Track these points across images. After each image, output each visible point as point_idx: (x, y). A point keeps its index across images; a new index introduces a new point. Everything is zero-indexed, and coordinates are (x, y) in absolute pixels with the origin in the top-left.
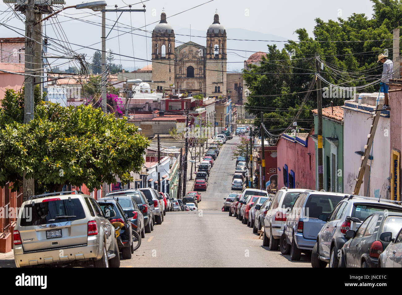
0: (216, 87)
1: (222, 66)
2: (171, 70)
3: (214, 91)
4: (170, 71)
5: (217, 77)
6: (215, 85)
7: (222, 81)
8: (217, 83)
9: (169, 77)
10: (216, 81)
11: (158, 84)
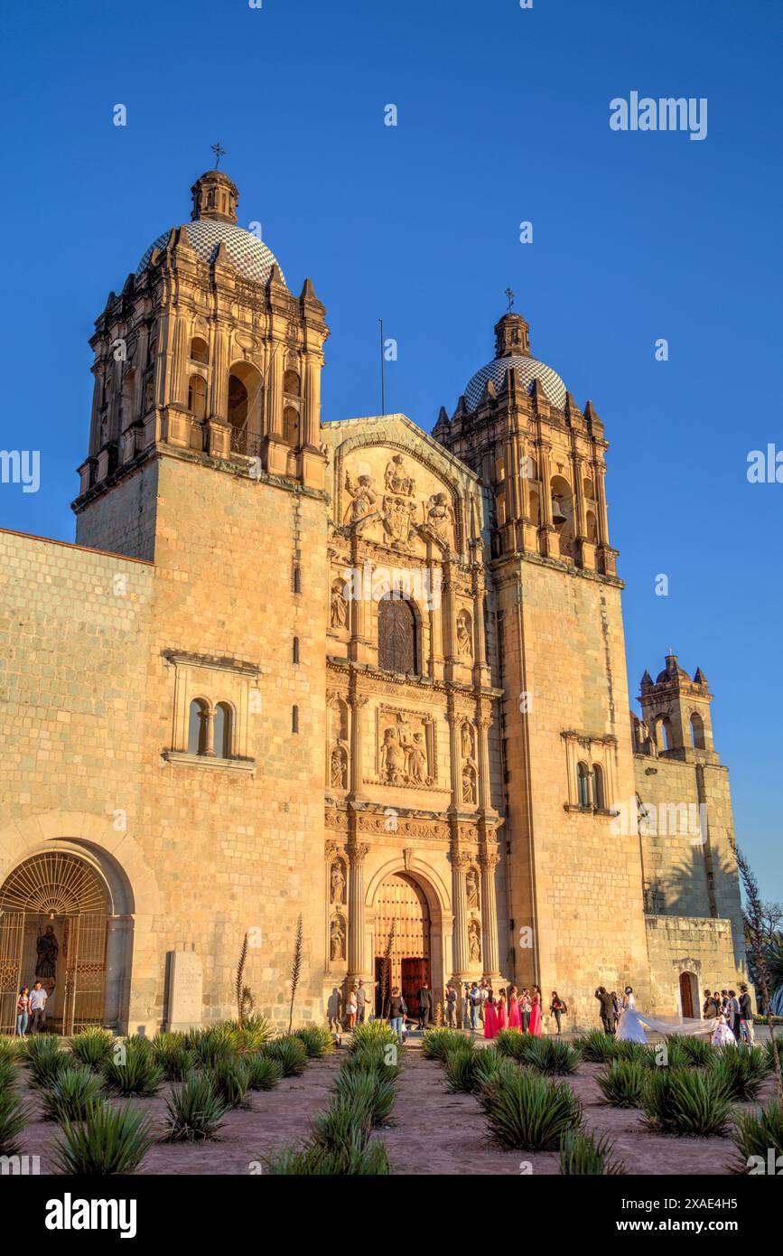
0: (582, 766)
1: (605, 627)
2: (306, 579)
3: (575, 800)
4: (296, 587)
5: (580, 691)
6: (579, 753)
7: (608, 731)
8: (588, 741)
9: (287, 634)
10: (578, 726)
11: (198, 679)
